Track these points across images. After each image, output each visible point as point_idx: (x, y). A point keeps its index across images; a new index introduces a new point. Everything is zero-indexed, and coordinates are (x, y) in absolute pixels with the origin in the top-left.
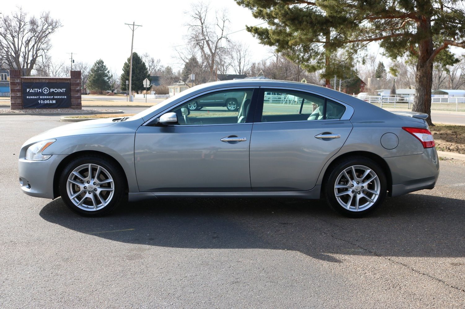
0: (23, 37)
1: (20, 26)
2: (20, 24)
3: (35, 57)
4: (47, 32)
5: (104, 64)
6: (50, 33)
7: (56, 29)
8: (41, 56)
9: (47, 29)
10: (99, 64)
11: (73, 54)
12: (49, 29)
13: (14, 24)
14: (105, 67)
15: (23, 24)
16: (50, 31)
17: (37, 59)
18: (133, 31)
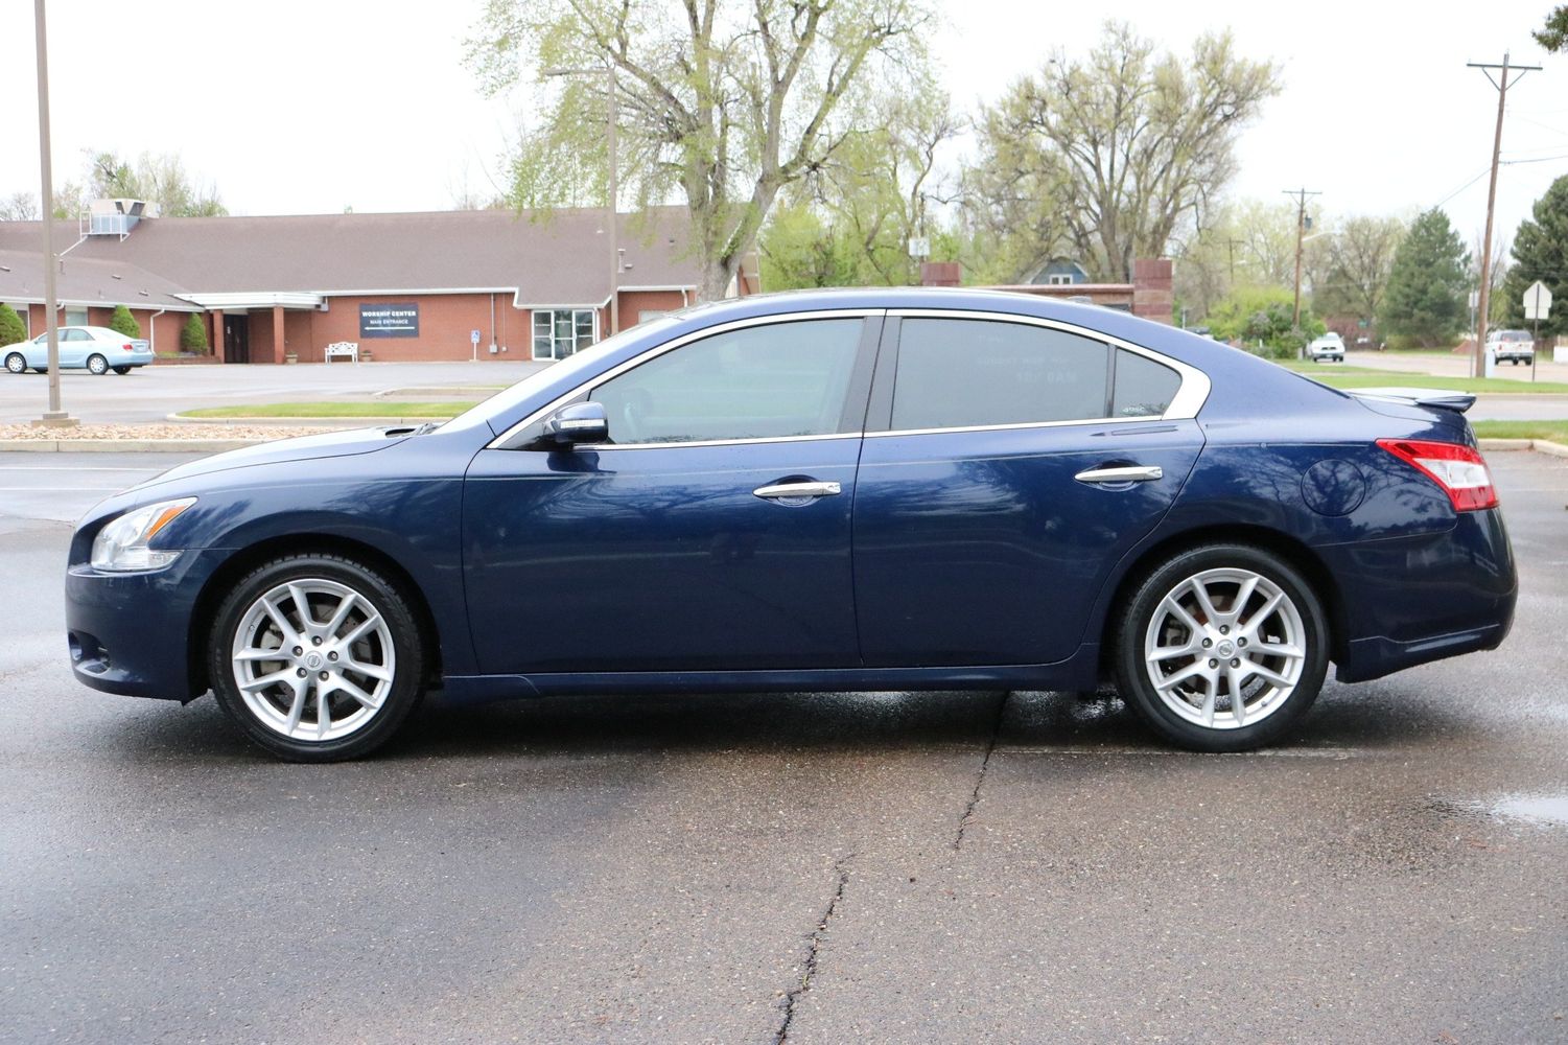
0: (1133, 139)
1: (1119, 100)
2: (1120, 91)
3: (1168, 211)
4: (1218, 117)
5: (1451, 230)
6: (1227, 118)
7: (1250, 105)
8: (1193, 207)
9: (1217, 104)
10: (1428, 230)
11: (1305, 195)
12: (1223, 104)
13: (1103, 90)
14: (1454, 237)
15: (1130, 91)
16: (1228, 110)
17: (1177, 219)
18: (1503, 90)
